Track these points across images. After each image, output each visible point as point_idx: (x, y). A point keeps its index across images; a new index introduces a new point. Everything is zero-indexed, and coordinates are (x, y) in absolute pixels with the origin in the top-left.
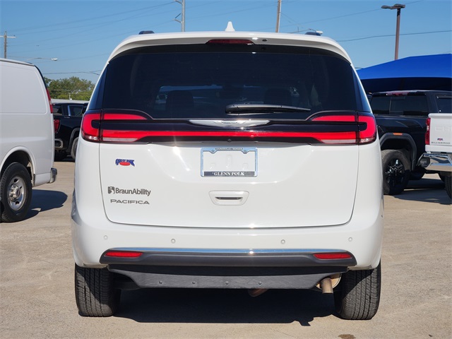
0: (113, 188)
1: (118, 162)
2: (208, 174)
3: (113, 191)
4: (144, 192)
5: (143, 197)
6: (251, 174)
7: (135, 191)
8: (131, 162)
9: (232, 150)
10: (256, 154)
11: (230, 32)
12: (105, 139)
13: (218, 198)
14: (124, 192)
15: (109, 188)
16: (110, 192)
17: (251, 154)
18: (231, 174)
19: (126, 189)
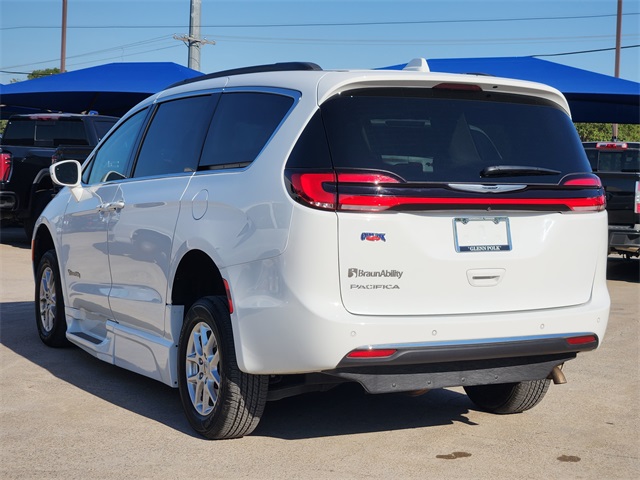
0: (356, 270)
1: (364, 236)
2: (464, 249)
3: (355, 274)
4: (394, 274)
5: (393, 281)
6: (505, 248)
7: (384, 274)
8: (381, 237)
9: (484, 219)
10: (508, 225)
11: (426, 73)
12: (343, 207)
13: (474, 278)
14: (370, 274)
15: (350, 270)
16: (350, 275)
17: (502, 224)
18: (487, 249)
19: (373, 271)
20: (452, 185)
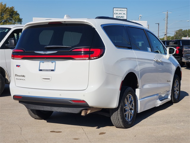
2: (41, 70)
5: (23, 78)
6: (53, 70)
7: (21, 76)
9: (48, 62)
13: (44, 79)
16: (16, 76)
17: (54, 63)
18: (47, 70)
19: (19, 75)
20: (36, 52)
